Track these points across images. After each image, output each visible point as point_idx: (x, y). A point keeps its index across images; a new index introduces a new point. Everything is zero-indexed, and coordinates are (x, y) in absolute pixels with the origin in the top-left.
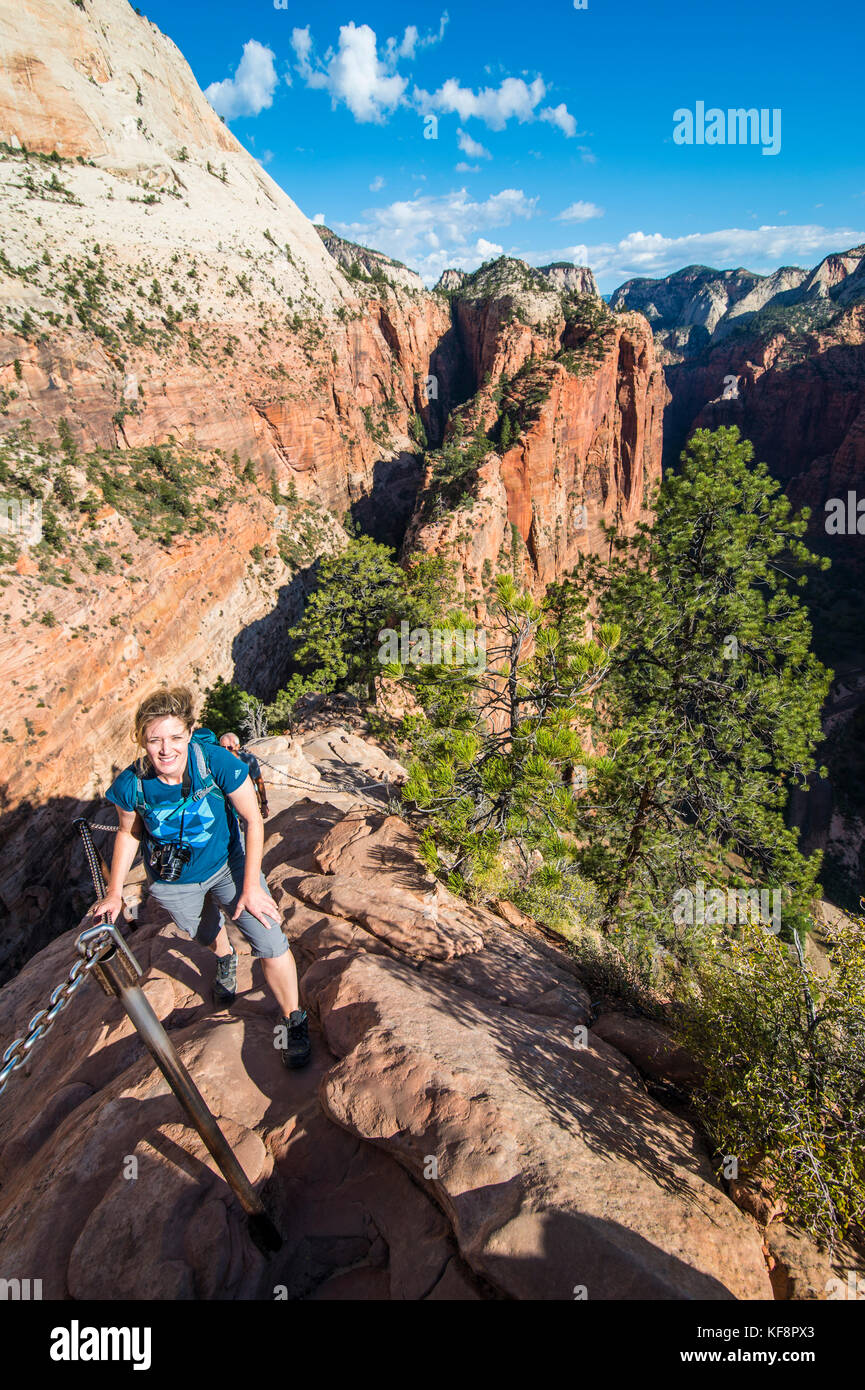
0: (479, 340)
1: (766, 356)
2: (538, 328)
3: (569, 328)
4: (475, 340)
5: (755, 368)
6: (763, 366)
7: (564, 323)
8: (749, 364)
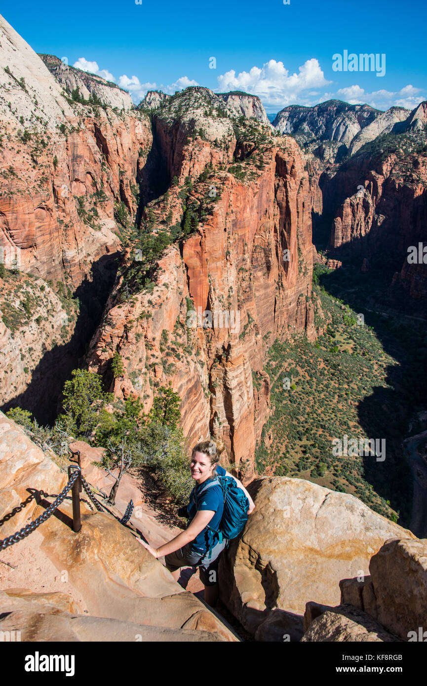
0: (172, 148)
1: (384, 168)
2: (216, 144)
3: (239, 145)
4: (169, 147)
5: (378, 176)
6: (382, 174)
7: (235, 141)
8: (373, 173)
